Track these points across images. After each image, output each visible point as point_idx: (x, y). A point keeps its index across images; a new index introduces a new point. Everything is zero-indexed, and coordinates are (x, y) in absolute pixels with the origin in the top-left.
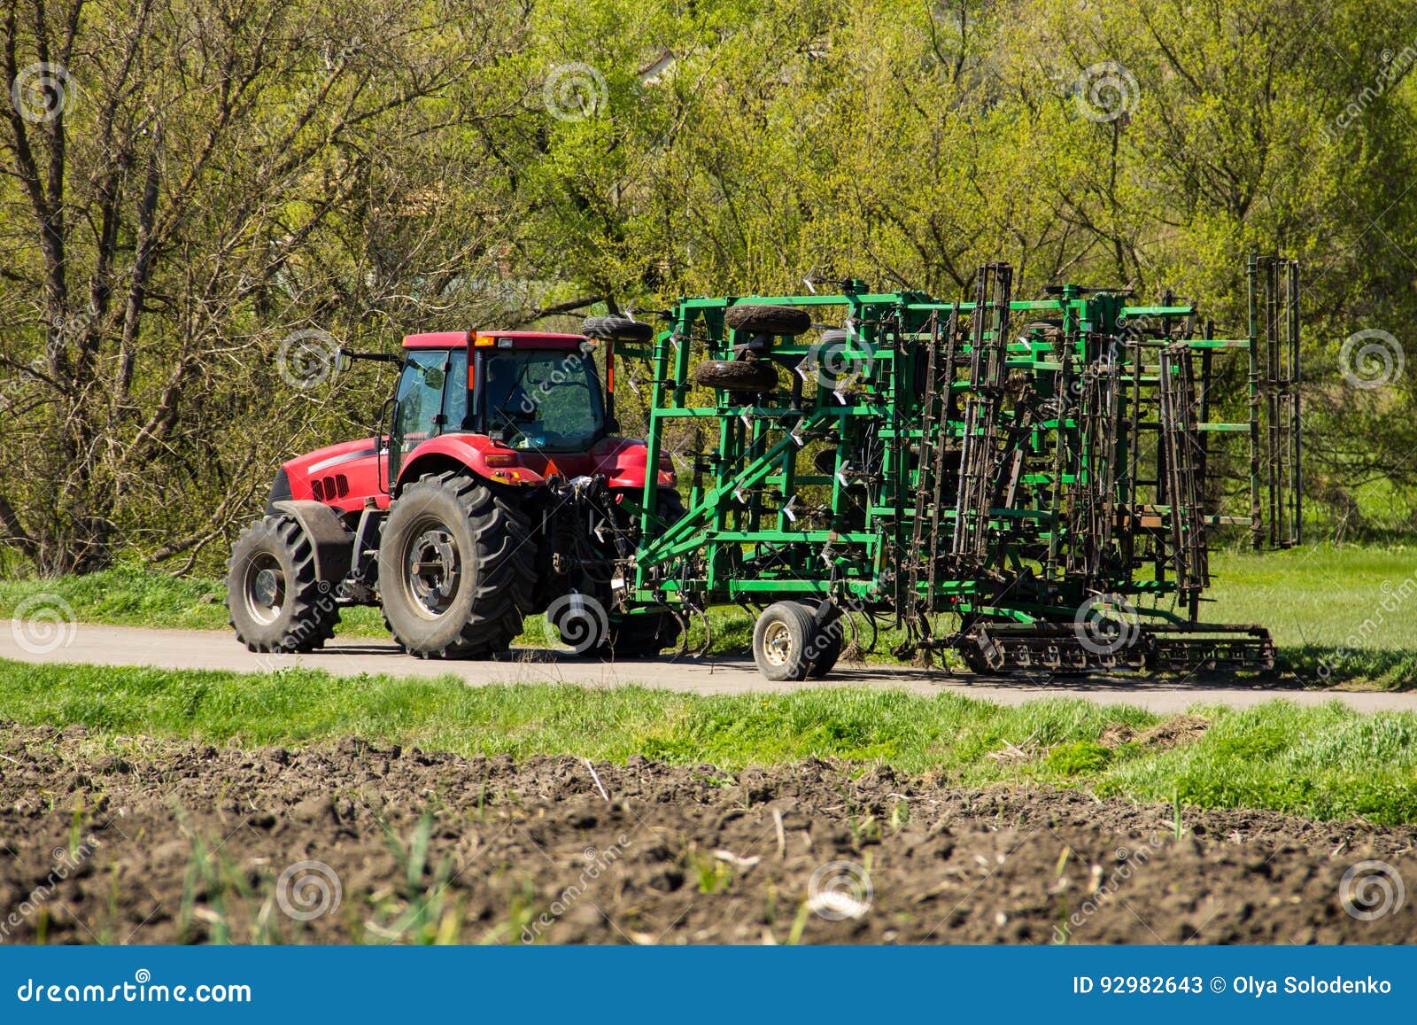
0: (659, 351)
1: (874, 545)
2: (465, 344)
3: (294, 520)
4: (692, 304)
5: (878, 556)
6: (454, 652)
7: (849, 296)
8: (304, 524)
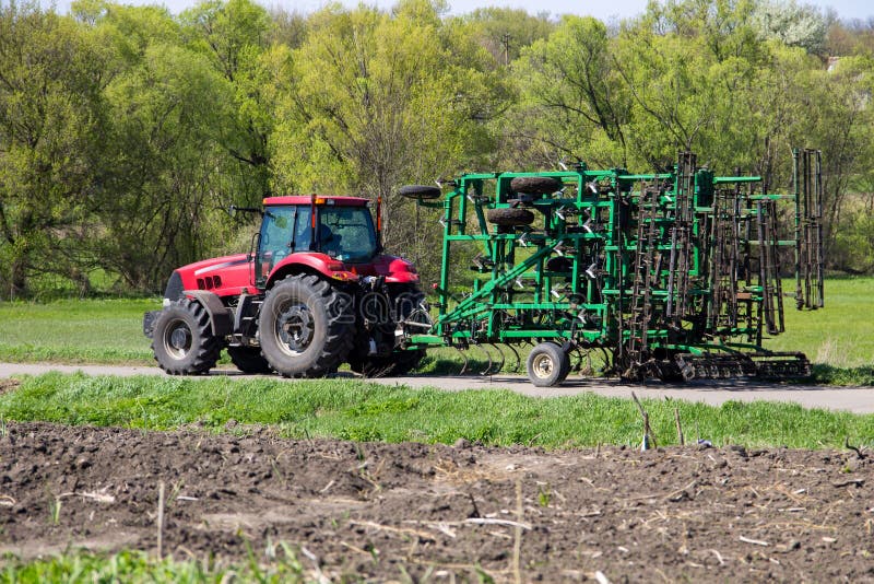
0: (448, 204)
1: (602, 311)
2: (310, 202)
3: (197, 301)
4: (468, 177)
5: (605, 316)
6: (312, 373)
7: (579, 171)
8: (204, 304)
